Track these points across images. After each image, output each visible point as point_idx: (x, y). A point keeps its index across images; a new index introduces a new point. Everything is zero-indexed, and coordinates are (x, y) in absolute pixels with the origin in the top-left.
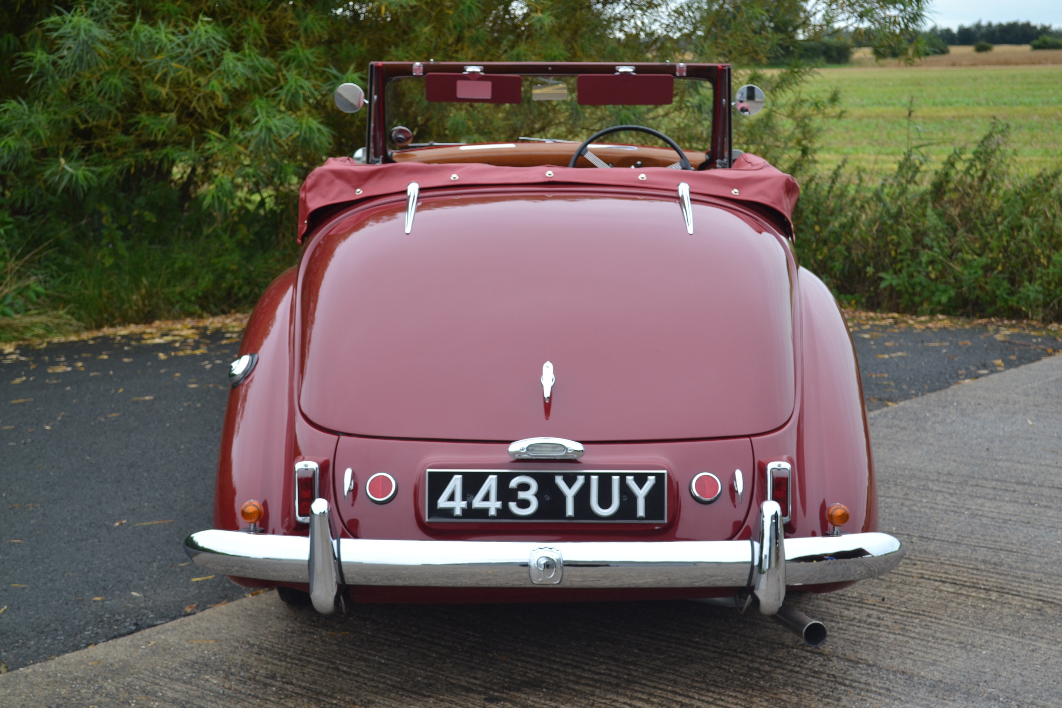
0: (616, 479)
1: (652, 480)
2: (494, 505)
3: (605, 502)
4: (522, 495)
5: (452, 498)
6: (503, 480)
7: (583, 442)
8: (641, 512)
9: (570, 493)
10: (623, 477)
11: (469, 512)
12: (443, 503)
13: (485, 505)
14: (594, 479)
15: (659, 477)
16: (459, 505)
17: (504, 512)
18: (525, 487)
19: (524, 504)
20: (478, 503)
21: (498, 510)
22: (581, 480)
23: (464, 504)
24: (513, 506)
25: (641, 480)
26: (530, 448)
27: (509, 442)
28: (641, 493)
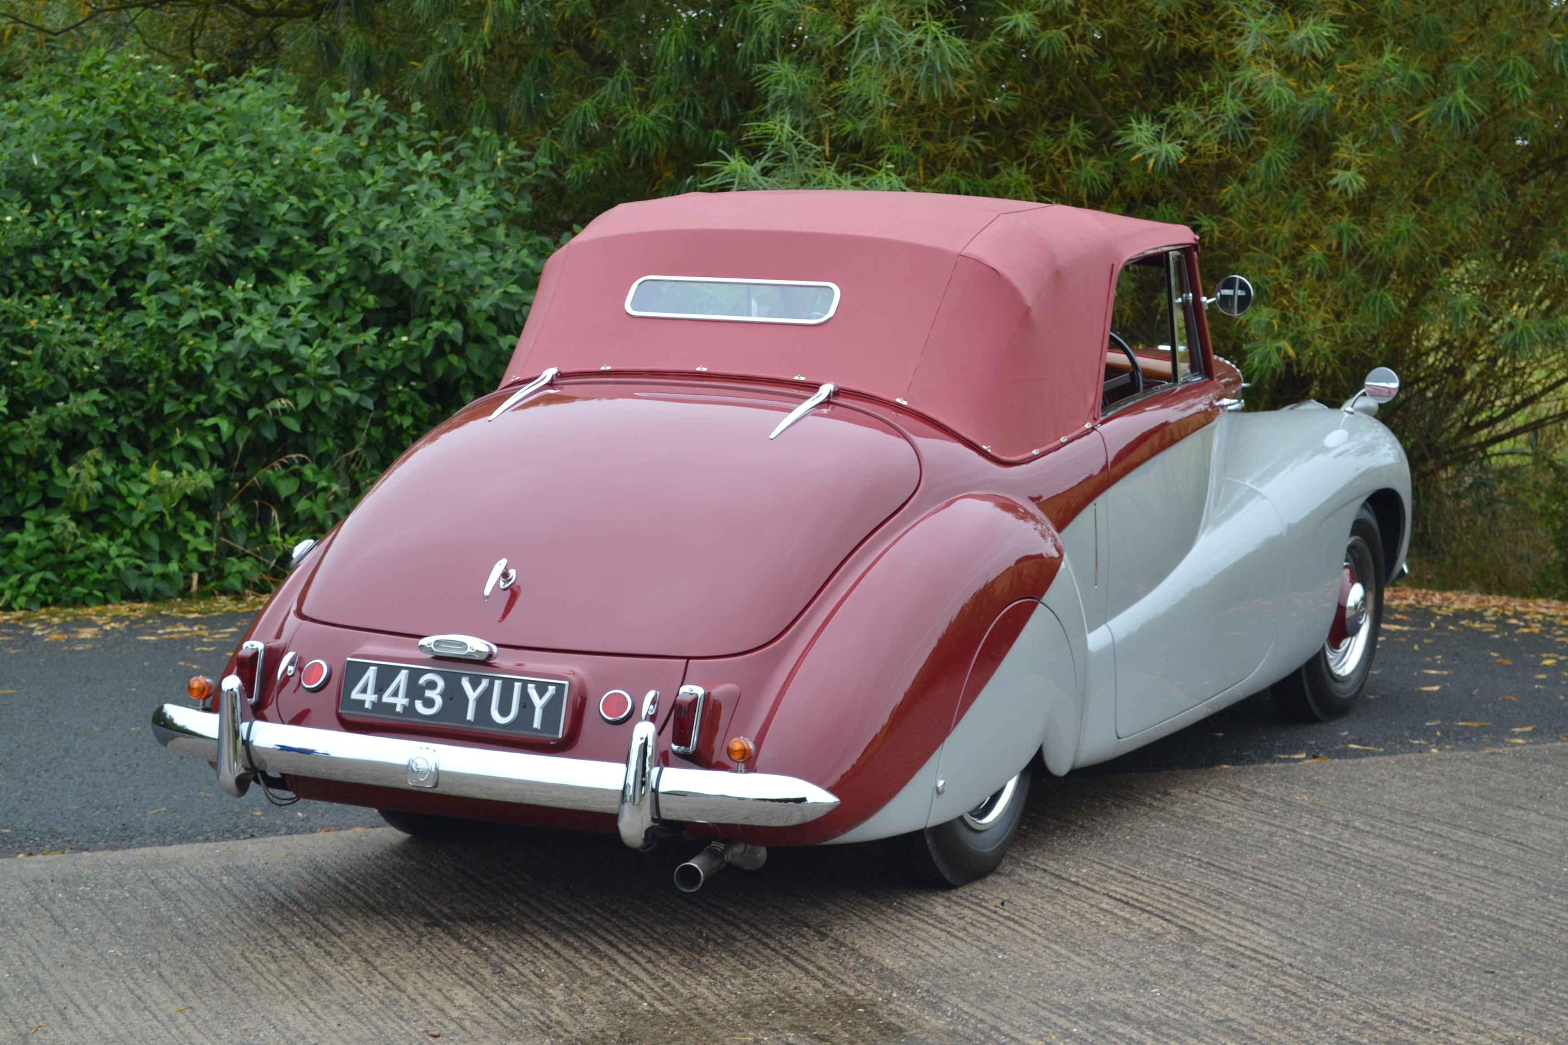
0: (517, 685)
1: (552, 689)
2: (401, 702)
3: (504, 710)
4: (428, 693)
5: (364, 690)
6: (415, 675)
7: (498, 645)
8: (537, 724)
9: (472, 695)
10: (525, 683)
11: (378, 705)
12: (355, 695)
13: (392, 700)
14: (498, 684)
15: (560, 688)
16: (369, 698)
17: (410, 709)
18: (432, 685)
19: (429, 703)
20: (387, 698)
21: (404, 707)
22: (485, 683)
23: (374, 698)
24: (419, 705)
25: (541, 689)
26: (438, 643)
27: (421, 637)
28: (539, 703)
